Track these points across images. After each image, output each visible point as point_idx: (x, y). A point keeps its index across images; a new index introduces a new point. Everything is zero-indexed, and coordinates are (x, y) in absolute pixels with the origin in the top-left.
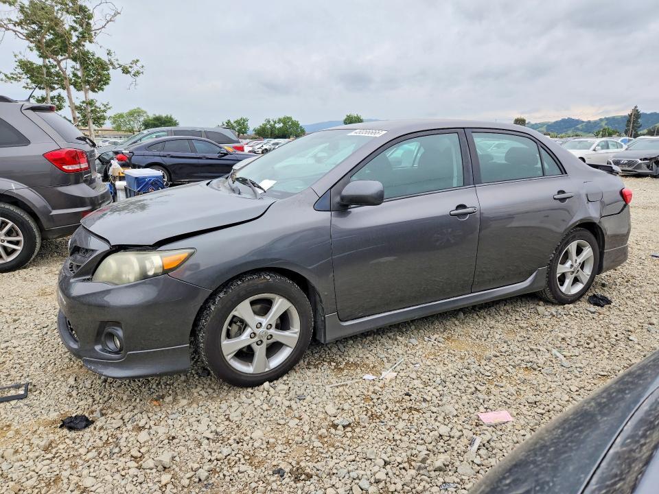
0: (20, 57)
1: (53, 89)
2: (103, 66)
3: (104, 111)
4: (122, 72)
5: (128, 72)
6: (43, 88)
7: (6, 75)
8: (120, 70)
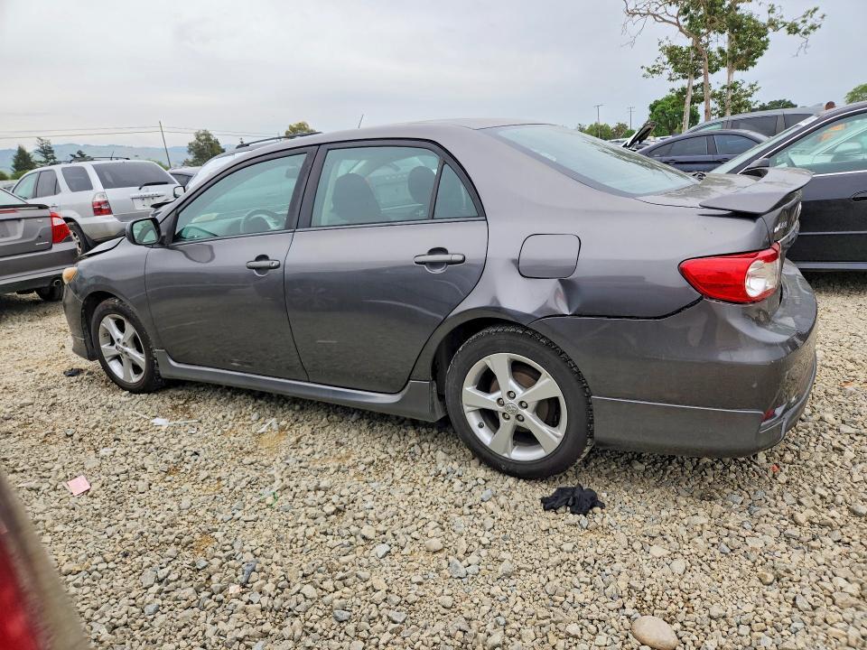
0: (666, 43)
1: (697, 75)
2: (760, 31)
3: (750, 95)
4: (787, 32)
5: (797, 31)
6: (687, 77)
7: (648, 69)
8: (784, 31)
